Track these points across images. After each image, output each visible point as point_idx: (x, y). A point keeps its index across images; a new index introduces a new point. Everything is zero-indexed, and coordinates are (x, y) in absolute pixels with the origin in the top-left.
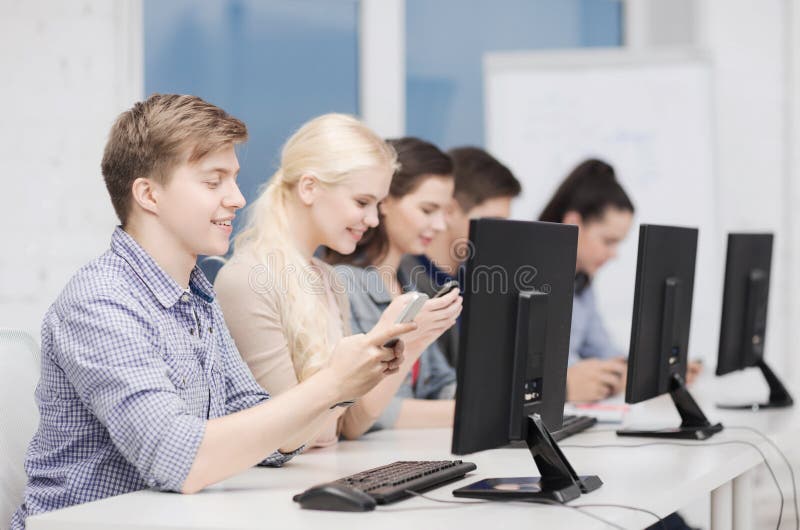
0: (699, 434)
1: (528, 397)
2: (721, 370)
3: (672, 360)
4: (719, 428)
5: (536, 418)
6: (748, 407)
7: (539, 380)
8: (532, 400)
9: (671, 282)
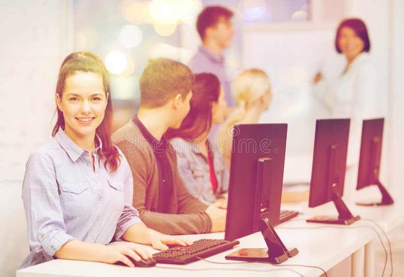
0: (346, 222)
1: (262, 210)
2: (359, 187)
3: (334, 185)
4: (358, 218)
5: (266, 220)
6: (372, 205)
7: (268, 202)
8: (264, 211)
9: (333, 147)
